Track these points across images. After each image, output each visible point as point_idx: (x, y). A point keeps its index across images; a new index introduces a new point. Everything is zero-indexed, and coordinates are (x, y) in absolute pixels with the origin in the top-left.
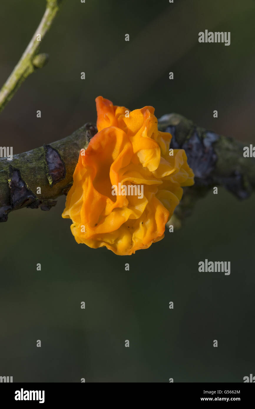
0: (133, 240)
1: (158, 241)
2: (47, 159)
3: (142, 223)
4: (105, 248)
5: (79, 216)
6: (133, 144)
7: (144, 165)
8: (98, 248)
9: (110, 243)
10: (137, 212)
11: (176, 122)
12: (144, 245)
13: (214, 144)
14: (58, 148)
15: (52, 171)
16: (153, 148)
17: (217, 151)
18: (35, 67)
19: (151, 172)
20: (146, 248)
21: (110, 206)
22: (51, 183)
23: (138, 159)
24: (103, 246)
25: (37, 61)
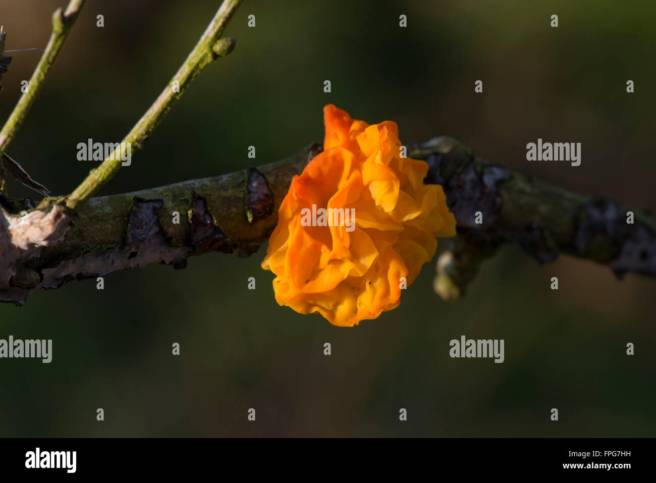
0: (358, 307)
1: (390, 309)
2: (249, 186)
3: (370, 283)
4: (317, 314)
5: (282, 267)
6: (363, 172)
7: (377, 203)
8: (309, 314)
9: (327, 308)
10: (362, 268)
11: (445, 150)
12: (370, 314)
13: (499, 183)
14: (268, 173)
15: (254, 203)
16: (390, 180)
17: (504, 193)
18: (215, 56)
19: (388, 213)
20: (374, 318)
21: (326, 255)
22: (250, 220)
23: (370, 193)
24: (316, 312)
25: (218, 48)
